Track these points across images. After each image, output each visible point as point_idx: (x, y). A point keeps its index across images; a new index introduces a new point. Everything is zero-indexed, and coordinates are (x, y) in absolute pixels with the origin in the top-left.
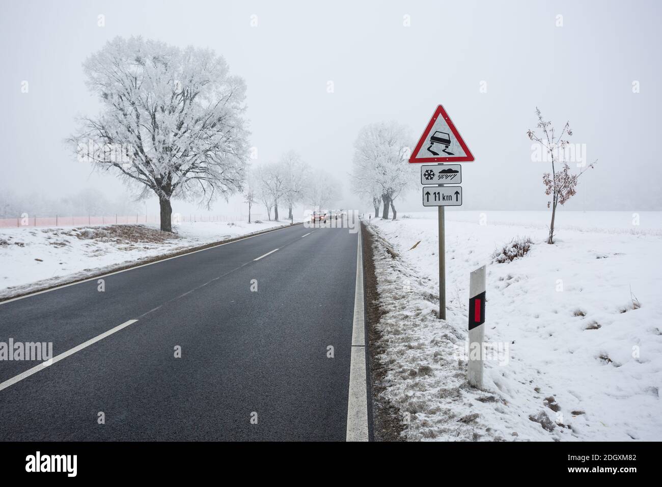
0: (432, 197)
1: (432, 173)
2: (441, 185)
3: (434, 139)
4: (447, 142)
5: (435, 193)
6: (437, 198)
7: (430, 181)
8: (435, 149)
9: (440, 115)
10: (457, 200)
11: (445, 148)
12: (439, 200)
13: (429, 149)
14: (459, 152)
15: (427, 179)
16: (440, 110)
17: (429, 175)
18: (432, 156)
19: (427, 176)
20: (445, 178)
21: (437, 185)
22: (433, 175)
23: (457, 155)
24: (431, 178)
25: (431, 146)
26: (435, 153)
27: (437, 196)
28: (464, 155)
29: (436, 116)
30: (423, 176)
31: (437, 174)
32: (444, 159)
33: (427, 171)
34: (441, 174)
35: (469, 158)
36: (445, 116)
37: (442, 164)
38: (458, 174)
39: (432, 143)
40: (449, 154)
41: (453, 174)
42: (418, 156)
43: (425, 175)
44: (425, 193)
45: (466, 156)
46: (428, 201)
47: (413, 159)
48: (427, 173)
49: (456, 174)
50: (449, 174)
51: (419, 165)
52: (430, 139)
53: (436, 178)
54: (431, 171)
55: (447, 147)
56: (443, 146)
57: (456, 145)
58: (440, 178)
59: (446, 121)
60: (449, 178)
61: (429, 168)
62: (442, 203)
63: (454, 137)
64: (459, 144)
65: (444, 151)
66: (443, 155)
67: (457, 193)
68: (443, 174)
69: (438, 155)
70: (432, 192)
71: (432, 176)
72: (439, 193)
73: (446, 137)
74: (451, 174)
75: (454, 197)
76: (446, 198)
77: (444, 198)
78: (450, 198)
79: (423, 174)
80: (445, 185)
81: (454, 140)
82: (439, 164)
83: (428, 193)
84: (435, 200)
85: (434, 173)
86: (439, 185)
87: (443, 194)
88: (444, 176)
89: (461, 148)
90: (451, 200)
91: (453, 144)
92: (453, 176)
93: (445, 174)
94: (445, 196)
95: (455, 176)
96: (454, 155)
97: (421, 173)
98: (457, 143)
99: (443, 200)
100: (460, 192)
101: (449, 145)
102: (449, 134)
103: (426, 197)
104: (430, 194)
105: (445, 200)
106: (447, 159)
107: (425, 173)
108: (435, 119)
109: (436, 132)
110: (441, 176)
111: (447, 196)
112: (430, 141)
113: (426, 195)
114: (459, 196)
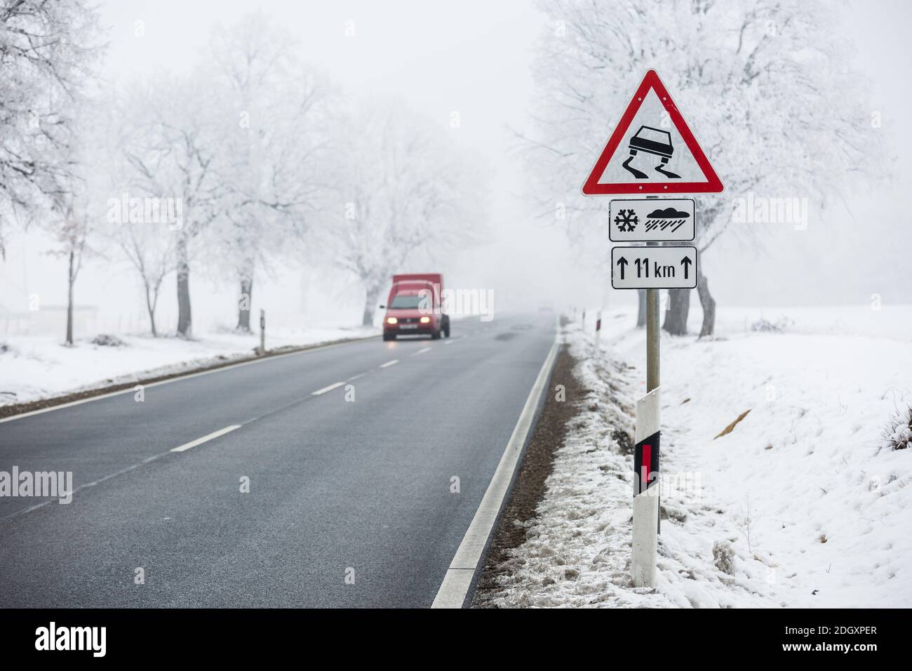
0: (631, 269)
1: (632, 217)
2: (651, 244)
3: (638, 143)
4: (665, 150)
5: (638, 261)
6: (643, 272)
7: (627, 235)
8: (639, 164)
9: (652, 90)
10: (686, 277)
11: (661, 163)
12: (647, 276)
13: (625, 165)
14: (690, 172)
15: (622, 229)
16: (652, 81)
17: (627, 221)
18: (632, 180)
19: (621, 224)
20: (659, 228)
21: (643, 244)
22: (636, 220)
23: (686, 179)
24: (631, 228)
25: (631, 159)
26: (639, 174)
27: (643, 266)
28: (703, 179)
29: (642, 92)
30: (613, 224)
31: (643, 219)
32: (658, 188)
33: (622, 213)
34: (652, 219)
35: (714, 185)
36: (662, 93)
37: (656, 199)
38: (689, 221)
39: (634, 153)
40: (670, 175)
41: (678, 219)
42: (603, 180)
43: (618, 221)
44: (616, 260)
45: (706, 180)
46: (623, 278)
47: (593, 186)
48: (621, 217)
49: (683, 219)
50: (668, 220)
51: (605, 199)
52: (628, 143)
53: (640, 227)
54: (631, 213)
55: (665, 161)
56: (656, 159)
57: (685, 157)
58: (649, 227)
59: (664, 103)
60: (669, 228)
61: (626, 206)
62: (653, 281)
63: (681, 138)
64: (691, 155)
65: (658, 169)
66: (656, 178)
67: (686, 261)
68: (656, 220)
70: (631, 256)
71: (632, 224)
72: (646, 261)
73: (663, 139)
74: (673, 220)
75: (680, 269)
76: (661, 271)
77: (657, 272)
78: (670, 271)
79: (613, 218)
80: (660, 244)
81: (680, 145)
82: (649, 198)
83: (623, 261)
84: (639, 276)
85: (636, 217)
86: (648, 244)
87: (656, 263)
88: (658, 224)
89: (696, 163)
90: (674, 276)
91: (679, 154)
92: (677, 224)
93: (661, 220)
94: (660, 267)
95: (681, 223)
96: (680, 177)
97: (608, 217)
98: (686, 154)
99: (656, 276)
100: (692, 258)
101: (671, 157)
102: (669, 133)
103: (618, 268)
104: (627, 263)
105: (660, 276)
106: (666, 187)
107: (617, 217)
108: (640, 99)
109: (643, 127)
110: (652, 224)
111: (664, 267)
112: (630, 147)
113: (618, 264)
114: (691, 268)
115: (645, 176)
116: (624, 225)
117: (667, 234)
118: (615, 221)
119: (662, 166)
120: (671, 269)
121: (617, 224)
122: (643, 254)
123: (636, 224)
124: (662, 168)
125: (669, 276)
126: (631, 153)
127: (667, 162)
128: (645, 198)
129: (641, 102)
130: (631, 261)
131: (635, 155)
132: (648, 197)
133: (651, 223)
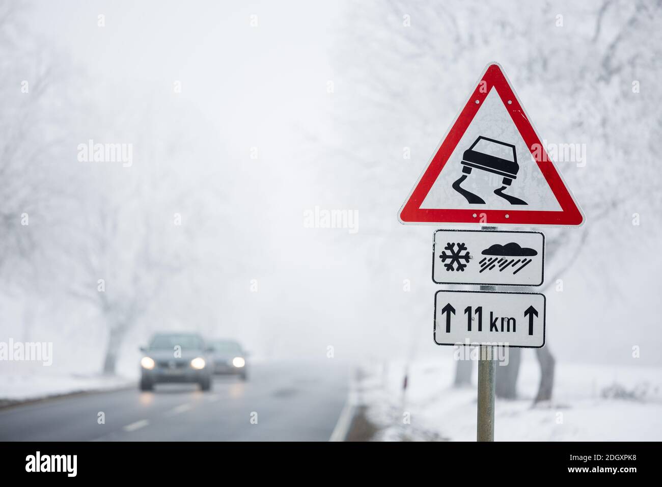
0: (460, 319)
1: (463, 253)
2: (486, 288)
3: (473, 159)
4: (509, 169)
5: (468, 310)
6: (475, 324)
7: (455, 276)
8: (474, 186)
9: (493, 90)
10: (531, 333)
11: (502, 185)
12: (480, 329)
13: (456, 186)
15: (449, 267)
16: (494, 79)
17: (456, 257)
18: (463, 204)
19: (448, 261)
20: (497, 268)
21: (478, 288)
22: (467, 257)
23: (533, 206)
24: (461, 267)
25: (464, 178)
26: (473, 198)
27: (475, 316)
28: (554, 206)
29: (480, 93)
30: (438, 260)
31: (477, 256)
32: (496, 216)
33: (450, 247)
34: (488, 257)
35: (570, 214)
36: (507, 94)
37: (494, 230)
38: (536, 260)
39: (467, 170)
40: (514, 201)
41: (522, 258)
42: (428, 204)
43: (444, 257)
44: (441, 306)
45: (557, 208)
46: (448, 330)
47: (413, 212)
48: (449, 253)
49: (528, 258)
50: (509, 258)
51: (427, 229)
52: (461, 158)
53: (473, 266)
54: (462, 247)
55: (507, 182)
56: (496, 180)
57: (533, 179)
58: (485, 266)
59: (509, 108)
60: (510, 269)
61: (456, 239)
62: (487, 337)
63: (529, 154)
64: (541, 175)
65: (498, 192)
66: (495, 204)
67: (531, 312)
68: (494, 257)
69: (482, 202)
70: (459, 302)
71: (463, 261)
72: (479, 310)
73: (505, 154)
74: (516, 258)
75: (523, 322)
76: (498, 324)
77: (493, 325)
78: (510, 324)
79: (438, 253)
80: (497, 288)
81: (527, 163)
82: (485, 230)
83: (449, 309)
84: (470, 329)
85: (468, 253)
86: (482, 288)
87: (492, 313)
88: (495, 263)
89: (547, 185)
90: (514, 330)
91: (526, 174)
92: (520, 264)
93: (500, 257)
94: (497, 319)
95: (526, 263)
96: (527, 204)
97: (432, 251)
98: (535, 174)
99: (491, 330)
100: (539, 308)
101: (515, 178)
102: (514, 147)
103: (442, 318)
104: (454, 311)
105: (497, 330)
106: (507, 216)
107: (443, 253)
108: (478, 102)
109: (480, 138)
110: (488, 263)
111: (503, 319)
112: (462, 163)
113: (443, 313)
114: (538, 321)
115: (480, 201)
116: (452, 262)
117: (507, 276)
118: (441, 257)
119: (504, 188)
120: (511, 322)
121: (443, 261)
122: (475, 301)
123: (468, 261)
124: (502, 192)
125: (508, 330)
126: (463, 171)
127: (509, 184)
128: (480, 229)
129: (479, 106)
130: (460, 308)
131: (469, 173)
132: (484, 228)
133: (486, 261)
